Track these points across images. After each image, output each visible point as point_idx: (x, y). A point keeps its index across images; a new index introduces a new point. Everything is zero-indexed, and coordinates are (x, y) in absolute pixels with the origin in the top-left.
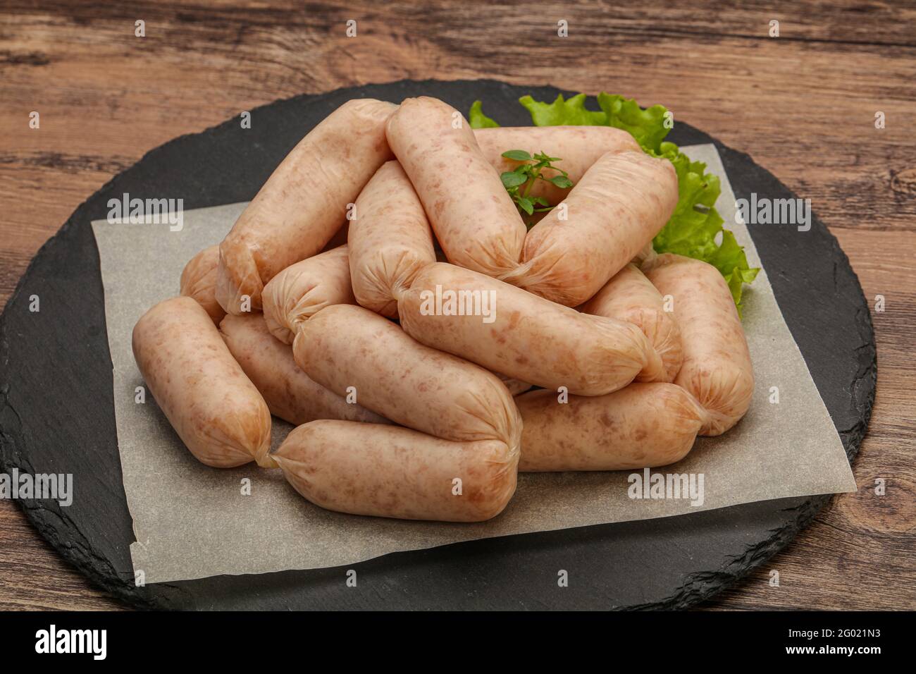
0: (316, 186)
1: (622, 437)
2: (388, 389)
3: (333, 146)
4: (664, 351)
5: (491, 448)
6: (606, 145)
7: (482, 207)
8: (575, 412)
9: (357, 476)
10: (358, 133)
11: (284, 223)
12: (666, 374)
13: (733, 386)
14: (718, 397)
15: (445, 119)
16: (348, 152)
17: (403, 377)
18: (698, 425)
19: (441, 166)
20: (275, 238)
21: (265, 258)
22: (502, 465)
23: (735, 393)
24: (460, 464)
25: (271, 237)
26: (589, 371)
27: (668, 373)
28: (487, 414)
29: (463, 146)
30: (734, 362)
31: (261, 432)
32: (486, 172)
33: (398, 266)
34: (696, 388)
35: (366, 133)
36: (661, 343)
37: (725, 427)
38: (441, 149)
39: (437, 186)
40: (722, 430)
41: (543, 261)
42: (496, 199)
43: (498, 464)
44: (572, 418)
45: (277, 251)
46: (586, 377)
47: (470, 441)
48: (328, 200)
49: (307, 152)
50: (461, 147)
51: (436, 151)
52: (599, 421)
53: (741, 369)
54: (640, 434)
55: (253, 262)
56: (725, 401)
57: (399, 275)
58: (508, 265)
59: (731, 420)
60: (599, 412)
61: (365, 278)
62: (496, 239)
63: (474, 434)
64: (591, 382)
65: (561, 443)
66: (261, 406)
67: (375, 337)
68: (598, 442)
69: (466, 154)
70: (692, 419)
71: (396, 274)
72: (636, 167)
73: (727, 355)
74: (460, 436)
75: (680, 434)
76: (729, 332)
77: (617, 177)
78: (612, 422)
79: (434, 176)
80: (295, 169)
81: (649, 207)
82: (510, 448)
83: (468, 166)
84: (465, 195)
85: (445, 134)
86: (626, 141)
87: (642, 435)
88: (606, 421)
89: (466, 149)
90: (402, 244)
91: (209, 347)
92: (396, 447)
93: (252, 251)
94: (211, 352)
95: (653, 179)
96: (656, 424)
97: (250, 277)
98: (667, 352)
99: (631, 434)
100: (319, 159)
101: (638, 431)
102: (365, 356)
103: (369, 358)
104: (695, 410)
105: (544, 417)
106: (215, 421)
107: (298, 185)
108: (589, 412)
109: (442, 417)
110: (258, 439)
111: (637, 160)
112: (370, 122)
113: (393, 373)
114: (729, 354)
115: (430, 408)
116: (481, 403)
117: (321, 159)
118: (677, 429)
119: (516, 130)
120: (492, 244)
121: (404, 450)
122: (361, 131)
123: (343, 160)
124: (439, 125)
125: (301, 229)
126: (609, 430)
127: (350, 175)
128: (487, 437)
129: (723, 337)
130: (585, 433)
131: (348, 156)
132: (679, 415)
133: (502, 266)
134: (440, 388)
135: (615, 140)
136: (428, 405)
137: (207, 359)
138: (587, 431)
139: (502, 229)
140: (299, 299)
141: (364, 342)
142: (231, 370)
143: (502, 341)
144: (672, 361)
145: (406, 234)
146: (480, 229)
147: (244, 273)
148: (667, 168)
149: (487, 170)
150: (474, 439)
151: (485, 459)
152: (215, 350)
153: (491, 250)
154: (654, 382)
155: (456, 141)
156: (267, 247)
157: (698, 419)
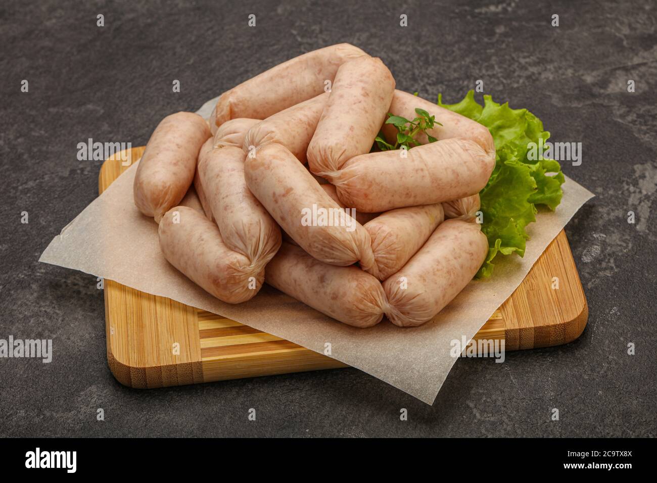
0: (291, 82)
1: (325, 293)
2: (215, 202)
3: (315, 64)
4: (380, 255)
5: (236, 258)
6: (466, 134)
7: (339, 128)
8: (311, 267)
9: (178, 244)
10: (330, 62)
11: (258, 95)
12: (378, 272)
13: (414, 298)
14: (399, 300)
15: (370, 74)
16: (320, 71)
17: (223, 198)
18: (377, 310)
19: (341, 96)
20: (248, 101)
21: (236, 110)
22: (239, 271)
23: (412, 304)
24: (216, 260)
25: (246, 99)
26: (315, 242)
27: (380, 271)
28: (245, 238)
29: (366, 93)
30: (425, 285)
31: (161, 201)
32: (363, 112)
33: (264, 137)
34: (390, 289)
35: (335, 64)
36: (381, 250)
37: (402, 322)
38: (350, 88)
39: (329, 106)
40: (400, 323)
41: (346, 173)
42: (352, 128)
43: (235, 269)
44: (307, 269)
45: (246, 109)
46: (312, 245)
47: (232, 250)
48: (293, 93)
49: (300, 62)
50: (363, 92)
51: (346, 87)
52: (318, 278)
53: (426, 291)
54: (335, 296)
55: (228, 108)
56: (404, 305)
57: (261, 143)
58: (330, 168)
59: (407, 320)
60: (322, 273)
61: (247, 137)
62: (329, 148)
63: (236, 247)
64: (315, 250)
65: (295, 281)
66: (169, 187)
67: (229, 170)
68: (313, 290)
69: (361, 98)
70: (373, 304)
71: (260, 142)
72: (460, 151)
73: (424, 280)
74: (229, 245)
75: (357, 307)
76: (441, 269)
77: (442, 151)
78: (324, 281)
79: (333, 100)
80: (287, 68)
81: (446, 177)
82: (250, 265)
83: (355, 104)
84: (337, 117)
85: (361, 81)
86: (479, 137)
87: (335, 297)
88: (322, 279)
89: (366, 95)
90: (276, 127)
91: (177, 145)
92: (201, 237)
93: (230, 102)
94: (174, 147)
95: (465, 162)
96: (345, 294)
97: (223, 117)
98: (383, 257)
99: (330, 294)
100: (303, 68)
101: (334, 294)
102: (217, 178)
103: (218, 180)
104: (378, 299)
105: (295, 262)
106: (141, 184)
107: (282, 77)
108: (318, 271)
109: (225, 229)
110: (158, 204)
111: (467, 148)
112: (341, 59)
113: (221, 194)
114: (427, 281)
115: (223, 222)
116: (244, 230)
117: (305, 69)
118: (355, 303)
119: (425, 103)
120: (325, 150)
121: (202, 240)
122: (332, 62)
123: (315, 75)
124: (362, 75)
125: (267, 103)
126: (320, 285)
127: (314, 85)
128: (241, 252)
129: (433, 269)
130: (309, 281)
131: (319, 74)
132: (363, 296)
133: (327, 167)
134: (232, 212)
135: (473, 133)
136: (223, 218)
137: (168, 150)
138: (310, 280)
139: (337, 144)
140: (225, 135)
141: (221, 171)
142: (174, 161)
143: (276, 201)
144: (386, 265)
145: (288, 124)
146: (326, 139)
147: (221, 113)
148: (483, 161)
149: (366, 112)
150: (234, 249)
151: (227, 262)
152: (179, 148)
153: (323, 153)
154: (367, 272)
155: (363, 88)
156: (241, 104)
157: (379, 306)
